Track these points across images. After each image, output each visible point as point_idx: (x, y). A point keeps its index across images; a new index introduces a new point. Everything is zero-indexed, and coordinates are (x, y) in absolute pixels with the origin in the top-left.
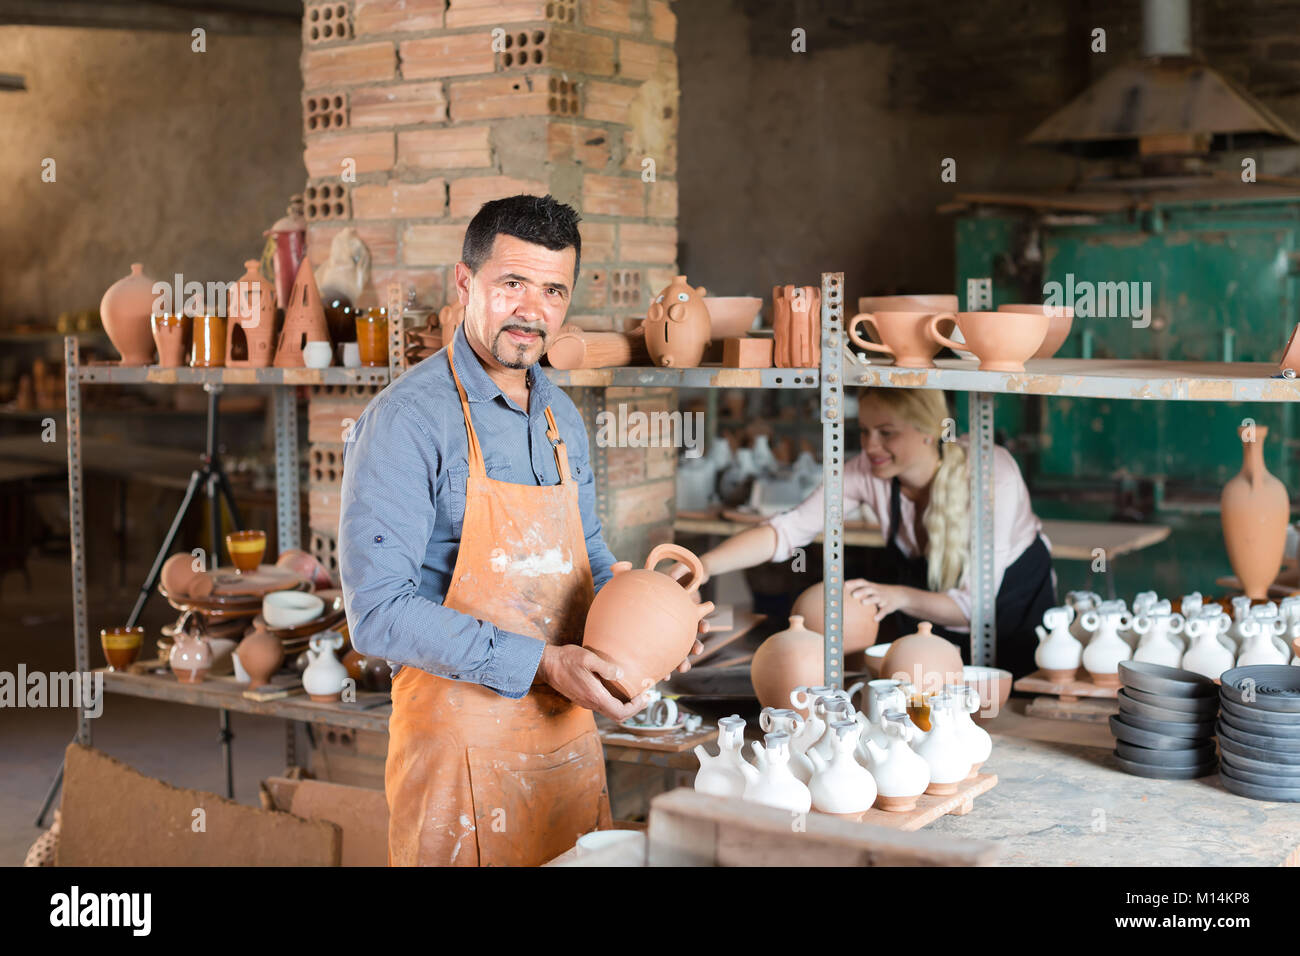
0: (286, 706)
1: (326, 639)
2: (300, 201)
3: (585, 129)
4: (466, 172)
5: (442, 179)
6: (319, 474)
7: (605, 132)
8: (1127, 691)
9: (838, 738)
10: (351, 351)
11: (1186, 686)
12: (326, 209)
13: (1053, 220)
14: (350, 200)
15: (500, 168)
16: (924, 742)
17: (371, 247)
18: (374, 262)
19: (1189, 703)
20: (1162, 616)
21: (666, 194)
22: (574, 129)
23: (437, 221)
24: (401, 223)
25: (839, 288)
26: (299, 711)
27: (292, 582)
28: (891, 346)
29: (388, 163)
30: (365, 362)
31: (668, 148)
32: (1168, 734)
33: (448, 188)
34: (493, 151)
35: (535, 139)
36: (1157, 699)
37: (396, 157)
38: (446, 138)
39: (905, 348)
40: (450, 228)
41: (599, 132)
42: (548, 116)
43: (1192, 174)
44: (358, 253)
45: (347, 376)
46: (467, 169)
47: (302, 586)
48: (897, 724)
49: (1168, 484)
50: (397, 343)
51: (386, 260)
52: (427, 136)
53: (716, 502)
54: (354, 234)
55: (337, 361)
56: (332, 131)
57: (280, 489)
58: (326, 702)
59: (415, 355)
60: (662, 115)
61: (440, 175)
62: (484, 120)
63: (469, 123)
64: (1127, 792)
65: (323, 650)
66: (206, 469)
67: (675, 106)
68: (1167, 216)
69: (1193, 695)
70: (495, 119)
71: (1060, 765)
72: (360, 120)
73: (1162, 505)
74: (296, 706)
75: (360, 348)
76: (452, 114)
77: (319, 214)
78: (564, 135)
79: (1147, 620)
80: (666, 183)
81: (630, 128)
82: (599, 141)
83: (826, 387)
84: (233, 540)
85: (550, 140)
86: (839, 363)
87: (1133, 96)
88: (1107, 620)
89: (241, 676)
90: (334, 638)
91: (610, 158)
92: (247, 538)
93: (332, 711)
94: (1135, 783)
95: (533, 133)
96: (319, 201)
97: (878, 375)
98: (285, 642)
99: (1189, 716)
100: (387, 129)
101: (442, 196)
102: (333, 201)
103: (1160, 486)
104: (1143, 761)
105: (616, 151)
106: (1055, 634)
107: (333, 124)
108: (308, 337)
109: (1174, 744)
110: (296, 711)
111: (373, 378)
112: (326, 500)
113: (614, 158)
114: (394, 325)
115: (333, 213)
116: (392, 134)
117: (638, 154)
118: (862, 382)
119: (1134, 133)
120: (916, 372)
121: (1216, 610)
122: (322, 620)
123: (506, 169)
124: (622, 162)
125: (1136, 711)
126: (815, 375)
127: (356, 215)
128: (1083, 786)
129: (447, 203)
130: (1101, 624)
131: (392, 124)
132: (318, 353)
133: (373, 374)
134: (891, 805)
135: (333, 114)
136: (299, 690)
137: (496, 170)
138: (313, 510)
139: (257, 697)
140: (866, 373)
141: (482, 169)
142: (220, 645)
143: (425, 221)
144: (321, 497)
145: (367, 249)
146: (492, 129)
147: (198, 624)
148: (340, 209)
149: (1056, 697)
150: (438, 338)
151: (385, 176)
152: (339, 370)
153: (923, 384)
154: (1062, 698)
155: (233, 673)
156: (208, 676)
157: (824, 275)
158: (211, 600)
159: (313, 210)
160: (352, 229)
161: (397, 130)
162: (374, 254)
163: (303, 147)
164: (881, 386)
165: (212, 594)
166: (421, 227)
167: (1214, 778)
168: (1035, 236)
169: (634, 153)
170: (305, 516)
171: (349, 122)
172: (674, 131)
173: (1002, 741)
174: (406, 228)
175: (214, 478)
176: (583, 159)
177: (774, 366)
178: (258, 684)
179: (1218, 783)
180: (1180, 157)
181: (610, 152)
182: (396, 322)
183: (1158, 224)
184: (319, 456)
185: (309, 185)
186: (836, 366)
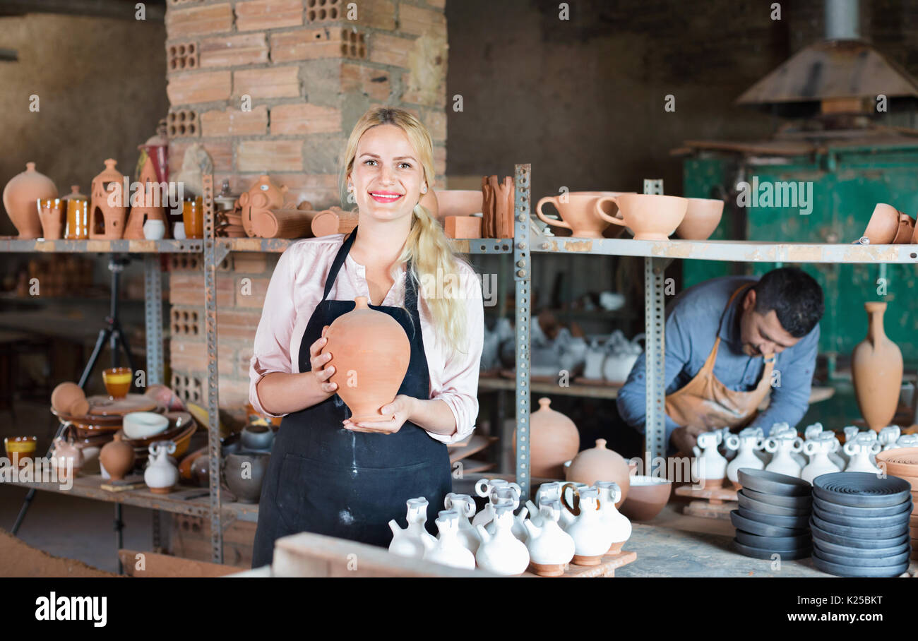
0: (131, 496)
1: (161, 445)
2: (165, 124)
3: (371, 70)
4: (283, 100)
5: (265, 106)
6: (177, 328)
7: (388, 73)
8: (744, 491)
9: (497, 516)
10: (179, 229)
11: (787, 487)
12: (183, 129)
13: (756, 161)
14: (200, 122)
15: (307, 97)
16: (574, 524)
17: (214, 158)
18: (216, 168)
19: (790, 500)
20: (788, 439)
21: (437, 123)
22: (362, 69)
23: (261, 138)
24: (237, 139)
25: (528, 176)
26: (140, 500)
27: (152, 406)
28: (569, 223)
29: (227, 94)
30: (189, 235)
31: (439, 87)
32: (773, 524)
33: (269, 113)
34: (301, 85)
35: (331, 76)
36: (765, 497)
37: (232, 89)
38: (267, 75)
39: (579, 224)
40: (270, 143)
41: (382, 73)
42: (342, 58)
43: (859, 128)
44: (204, 162)
45: (173, 247)
46: (282, 98)
47: (158, 410)
48: (549, 507)
49: (839, 359)
50: (209, 221)
51: (226, 168)
52: (253, 74)
53: (498, 365)
54: (202, 147)
55: (169, 234)
56: (187, 70)
57: (149, 339)
58: (160, 494)
59: (222, 230)
60: (434, 62)
61: (264, 103)
62: (295, 62)
63: (284, 64)
64: (739, 569)
65: (159, 453)
66: (110, 328)
67: (445, 56)
68: (839, 157)
69: (792, 494)
70: (302, 61)
71: (692, 548)
72: (207, 62)
73: (834, 375)
74: (139, 496)
75: (185, 226)
76: (272, 57)
77: (178, 133)
78: (355, 74)
79: (775, 442)
80: (438, 114)
81: (408, 71)
82: (383, 79)
83: (518, 253)
84: (107, 374)
85: (342, 76)
86: (527, 234)
87: (816, 69)
88: (745, 442)
89: (105, 475)
90: (169, 446)
91: (391, 93)
92: (118, 373)
93: (164, 500)
94: (747, 562)
95: (330, 71)
96: (177, 123)
97: (556, 244)
98: (136, 450)
99: (790, 511)
100: (227, 69)
101: (265, 120)
102: (187, 123)
103: (832, 360)
104: (754, 546)
105: (396, 87)
106: (706, 453)
107: (188, 65)
108: (149, 217)
109: (777, 532)
110: (138, 499)
111: (192, 248)
112: (182, 348)
113: (395, 92)
114: (207, 207)
115: (188, 132)
116: (229, 73)
117: (414, 90)
118: (544, 248)
119: (817, 96)
120: (584, 241)
121: (831, 435)
122: (166, 433)
123: (310, 98)
124: (401, 96)
125: (749, 506)
126: (509, 244)
127: (204, 134)
128: (706, 563)
129: (269, 125)
130: (741, 444)
131: (230, 65)
132: (154, 229)
133: (192, 244)
134: (543, 571)
135: (188, 58)
136: (142, 484)
137: (303, 99)
138: (173, 355)
139: (110, 488)
140: (546, 242)
141: (294, 98)
142: (89, 452)
143: (253, 138)
144: (180, 345)
145: (212, 160)
146: (301, 68)
147: (73, 434)
148: (193, 129)
149: (706, 500)
150: (239, 217)
151: (224, 104)
152: (169, 241)
153: (589, 250)
154: (711, 501)
155: (99, 473)
156: (81, 473)
157: (516, 165)
158: (87, 417)
159: (174, 129)
160: (201, 144)
161: (232, 69)
162: (216, 162)
163: (167, 83)
164: (558, 251)
165: (89, 413)
166: (250, 142)
167: (808, 559)
168: (742, 173)
169: (411, 90)
170: (167, 360)
171: (199, 64)
172: (444, 75)
173: (653, 531)
174: (239, 143)
175: (115, 335)
176: (369, 92)
177: (483, 237)
178: (115, 480)
179: (812, 564)
180: (852, 115)
181: (391, 88)
182: (209, 205)
183: (832, 164)
184: (177, 314)
185: (171, 111)
186: (525, 237)
